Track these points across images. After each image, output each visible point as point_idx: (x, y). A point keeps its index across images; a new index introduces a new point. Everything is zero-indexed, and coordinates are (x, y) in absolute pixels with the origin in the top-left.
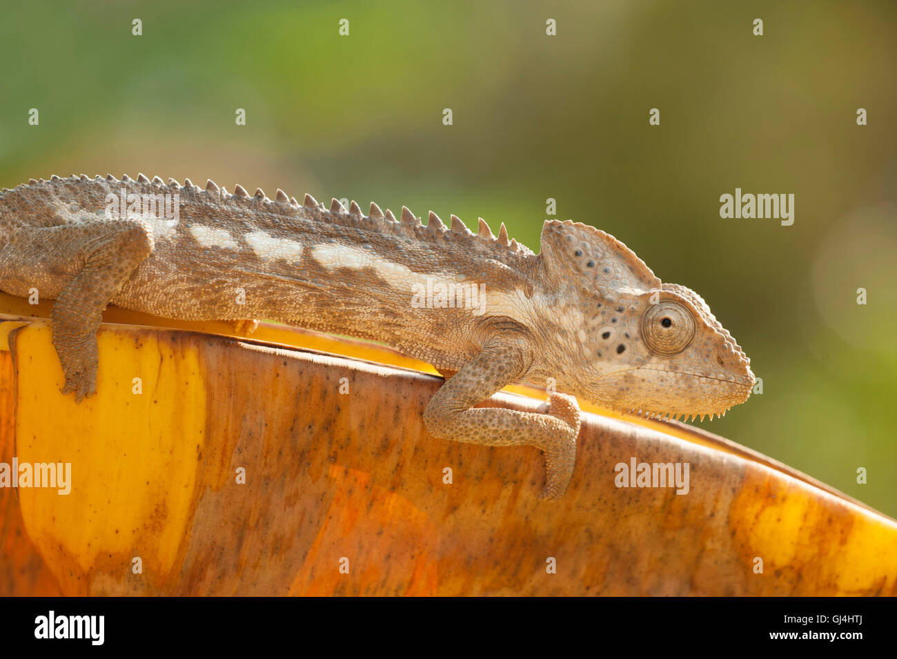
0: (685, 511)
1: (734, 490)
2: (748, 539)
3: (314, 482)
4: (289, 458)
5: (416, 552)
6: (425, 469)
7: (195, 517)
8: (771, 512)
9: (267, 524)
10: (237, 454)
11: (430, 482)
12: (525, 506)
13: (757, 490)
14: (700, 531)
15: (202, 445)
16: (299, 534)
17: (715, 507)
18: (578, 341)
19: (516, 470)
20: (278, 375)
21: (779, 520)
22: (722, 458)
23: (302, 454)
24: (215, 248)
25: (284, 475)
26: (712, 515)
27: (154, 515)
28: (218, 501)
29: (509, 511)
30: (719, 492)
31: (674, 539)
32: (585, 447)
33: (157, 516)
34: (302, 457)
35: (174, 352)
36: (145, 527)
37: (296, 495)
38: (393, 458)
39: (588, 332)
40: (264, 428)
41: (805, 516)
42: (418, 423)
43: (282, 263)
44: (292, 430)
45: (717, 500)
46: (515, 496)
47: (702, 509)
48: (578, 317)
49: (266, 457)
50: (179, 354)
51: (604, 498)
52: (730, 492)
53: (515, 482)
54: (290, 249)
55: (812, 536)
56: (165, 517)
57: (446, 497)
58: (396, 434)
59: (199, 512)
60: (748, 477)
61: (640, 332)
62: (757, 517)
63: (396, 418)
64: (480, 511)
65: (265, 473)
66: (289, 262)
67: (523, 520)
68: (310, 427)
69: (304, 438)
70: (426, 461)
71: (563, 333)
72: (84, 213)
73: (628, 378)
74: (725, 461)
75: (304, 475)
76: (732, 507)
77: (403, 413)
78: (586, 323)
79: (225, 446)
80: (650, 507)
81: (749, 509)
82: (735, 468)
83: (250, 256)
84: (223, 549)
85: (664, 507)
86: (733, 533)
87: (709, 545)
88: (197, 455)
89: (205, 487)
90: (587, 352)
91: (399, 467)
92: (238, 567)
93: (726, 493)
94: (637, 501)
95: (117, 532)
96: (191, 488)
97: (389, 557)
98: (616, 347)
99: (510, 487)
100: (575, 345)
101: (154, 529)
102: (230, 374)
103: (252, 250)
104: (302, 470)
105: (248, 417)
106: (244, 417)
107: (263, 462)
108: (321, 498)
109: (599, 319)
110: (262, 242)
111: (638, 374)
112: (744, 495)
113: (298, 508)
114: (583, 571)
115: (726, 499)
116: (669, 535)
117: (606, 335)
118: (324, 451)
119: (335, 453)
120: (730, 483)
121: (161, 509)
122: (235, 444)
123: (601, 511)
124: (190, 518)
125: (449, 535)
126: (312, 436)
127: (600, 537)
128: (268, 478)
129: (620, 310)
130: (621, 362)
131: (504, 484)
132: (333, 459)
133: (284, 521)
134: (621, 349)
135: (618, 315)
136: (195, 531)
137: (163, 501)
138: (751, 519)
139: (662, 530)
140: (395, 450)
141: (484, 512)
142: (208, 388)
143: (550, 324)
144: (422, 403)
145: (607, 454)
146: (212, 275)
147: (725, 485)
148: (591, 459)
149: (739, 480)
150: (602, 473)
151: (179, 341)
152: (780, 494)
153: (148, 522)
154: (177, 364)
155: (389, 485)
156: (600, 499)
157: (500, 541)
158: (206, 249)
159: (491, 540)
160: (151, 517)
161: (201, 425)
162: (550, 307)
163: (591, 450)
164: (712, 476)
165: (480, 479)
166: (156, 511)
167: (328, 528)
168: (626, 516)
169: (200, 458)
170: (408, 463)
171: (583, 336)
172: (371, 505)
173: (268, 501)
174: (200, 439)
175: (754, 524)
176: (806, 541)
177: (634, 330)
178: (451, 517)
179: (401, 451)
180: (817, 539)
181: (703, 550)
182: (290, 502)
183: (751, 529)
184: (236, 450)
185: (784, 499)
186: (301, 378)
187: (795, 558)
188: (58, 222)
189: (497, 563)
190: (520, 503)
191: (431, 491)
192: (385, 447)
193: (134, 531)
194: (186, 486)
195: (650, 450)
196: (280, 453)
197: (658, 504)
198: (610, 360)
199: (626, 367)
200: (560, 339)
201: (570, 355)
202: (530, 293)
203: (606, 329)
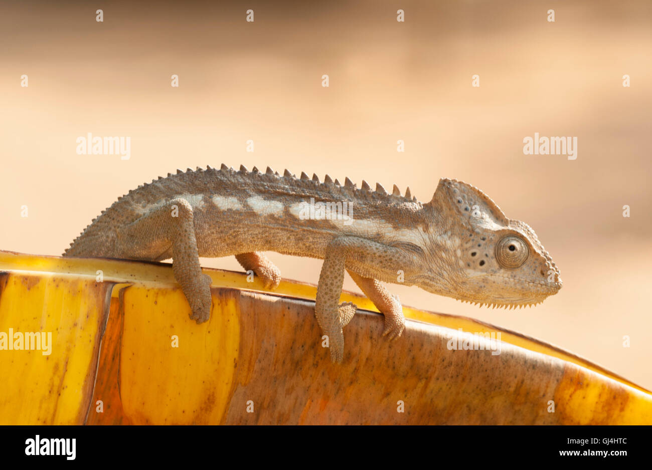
0: (528, 394)
1: (558, 381)
2: (565, 409)
3: (303, 380)
4: (289, 365)
6: (372, 371)
7: (231, 402)
8: (579, 393)
9: (275, 406)
10: (258, 364)
11: (374, 378)
12: (432, 392)
13: (571, 380)
14: (536, 405)
15: (237, 359)
16: (294, 412)
17: (546, 391)
18: (456, 256)
19: (427, 371)
20: (284, 315)
21: (584, 398)
22: (551, 360)
23: (297, 363)
24: (230, 210)
25: (286, 376)
26: (544, 395)
27: (207, 401)
28: (245, 392)
29: (421, 396)
30: (549, 382)
31: (520, 410)
32: (470, 357)
33: (209, 402)
34: (297, 365)
35: (221, 302)
36: (202, 409)
37: (293, 388)
38: (353, 365)
39: (463, 251)
40: (274, 347)
41: (600, 395)
42: (369, 344)
43: (272, 216)
44: (291, 348)
45: (547, 387)
46: (426, 387)
47: (538, 392)
48: (458, 241)
49: (275, 365)
50: (224, 303)
51: (480, 387)
52: (556, 382)
53: (427, 378)
54: (276, 207)
55: (603, 407)
56: (213, 402)
57: (384, 387)
58: (355, 350)
59: (234, 399)
60: (566, 372)
61: (495, 253)
62: (571, 396)
63: (356, 341)
64: (404, 395)
65: (275, 374)
66: (275, 216)
67: (429, 401)
68: (303, 346)
69: (298, 353)
70: (373, 367)
71: (445, 250)
72: (149, 206)
73: (485, 280)
74: (553, 363)
75: (298, 375)
76: (557, 390)
77: (360, 337)
78: (462, 245)
79: (251, 359)
80: (507, 391)
81: (566, 392)
82: (557, 368)
83: (252, 214)
84: (247, 421)
85: (515, 391)
86: (556, 406)
87: (541, 413)
88: (234, 364)
89: (238, 384)
90: (461, 263)
91: (356, 370)
93: (553, 382)
94: (499, 388)
95: (184, 412)
96: (230, 385)
98: (479, 262)
99: (424, 382)
100: (453, 258)
101: (206, 410)
102: (255, 314)
103: (252, 210)
104: (296, 372)
105: (265, 341)
106: (263, 341)
107: (273, 369)
108: (307, 389)
109: (470, 244)
110: (258, 203)
111: (491, 277)
112: (564, 383)
113: (293, 396)
115: (553, 386)
116: (517, 408)
117: (474, 254)
118: (311, 361)
119: (317, 362)
120: (555, 376)
121: (211, 397)
122: (257, 358)
123: (477, 395)
124: (228, 403)
125: (384, 410)
126: (304, 352)
127: (475, 410)
128: (276, 378)
129: (484, 239)
130: (482, 271)
131: (420, 380)
132: (316, 365)
133: (285, 404)
134: (482, 263)
135: (482, 242)
136: (231, 411)
137: (213, 393)
138: (567, 397)
139: (513, 405)
140: (354, 360)
141: (406, 396)
142: (241, 323)
143: (439, 246)
144: (371, 332)
145: (483, 360)
146: (230, 228)
147: (552, 378)
148: (474, 363)
149: (560, 374)
150: (479, 372)
151: (224, 295)
152: (585, 382)
153: (203, 406)
154: (222, 308)
155: (349, 381)
156: (477, 388)
157: (414, 414)
158: (224, 212)
159: (410, 412)
160: (205, 403)
161: (236, 346)
163: (473, 358)
164: (545, 372)
165: (405, 377)
166: (208, 399)
167: (311, 408)
168: (492, 397)
169: (236, 366)
170: (362, 367)
171: (459, 253)
172: (337, 393)
173: (276, 391)
174: (236, 355)
175: (569, 400)
176: (600, 409)
177: (491, 251)
178: (385, 400)
179: (357, 361)
180: (606, 409)
181: (537, 416)
182: (289, 392)
183: (567, 403)
184: (257, 361)
185: (587, 385)
186: (298, 316)
187: (593, 420)
188: (138, 217)
190: (428, 391)
191: (374, 384)
192: (348, 357)
193: (194, 412)
194: (227, 384)
195: (508, 357)
196: (284, 362)
197: (512, 389)
198: (474, 269)
199: (485, 274)
200: (444, 255)
201: (450, 265)
202: (426, 229)
203: (474, 251)
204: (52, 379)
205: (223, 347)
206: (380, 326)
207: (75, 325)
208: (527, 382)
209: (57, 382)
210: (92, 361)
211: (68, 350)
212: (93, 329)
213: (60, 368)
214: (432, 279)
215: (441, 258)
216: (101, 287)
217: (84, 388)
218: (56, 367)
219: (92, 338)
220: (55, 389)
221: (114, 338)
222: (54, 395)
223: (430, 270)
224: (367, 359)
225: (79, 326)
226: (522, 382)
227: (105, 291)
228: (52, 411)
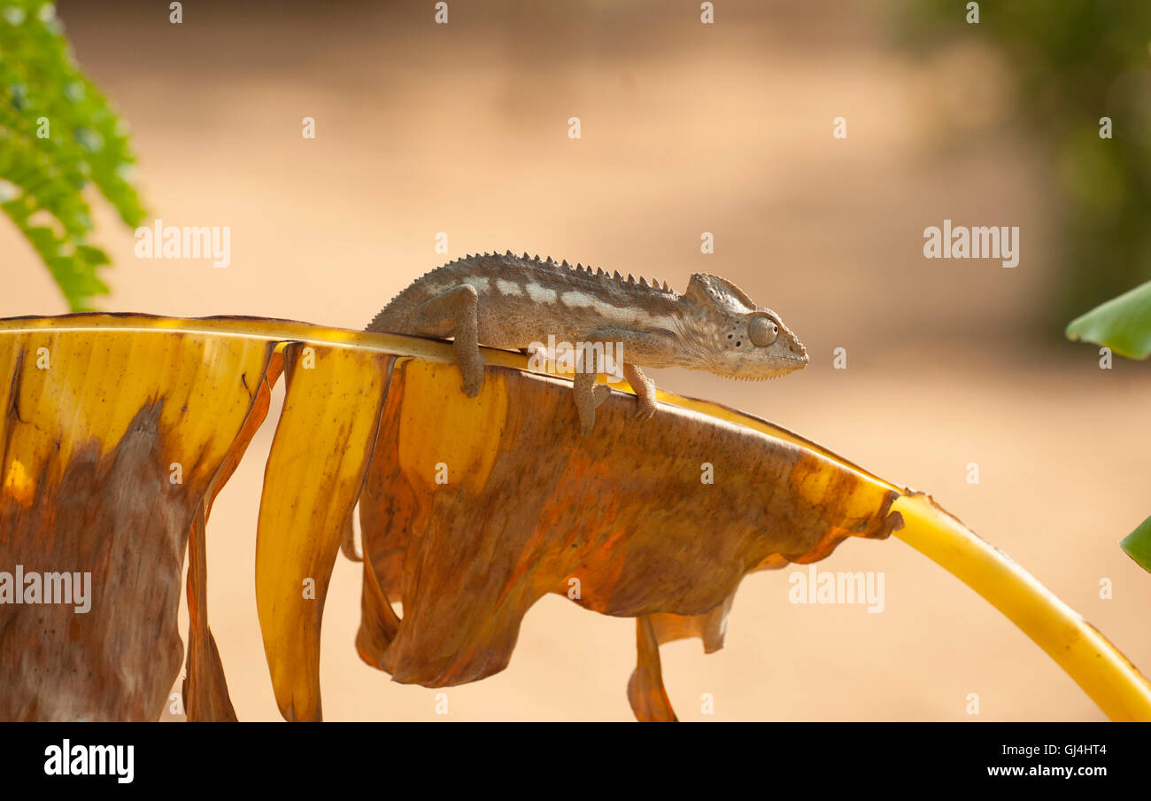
0: (765, 474)
1: (793, 463)
2: (798, 490)
3: (562, 450)
4: (550, 437)
5: (615, 489)
6: (624, 446)
7: (496, 467)
8: (812, 476)
9: (535, 472)
10: (522, 434)
11: (626, 452)
12: (678, 467)
13: (806, 464)
14: (773, 484)
15: (503, 429)
16: (552, 478)
17: (782, 472)
18: (713, 340)
19: (674, 450)
20: (548, 393)
21: (816, 480)
23: (557, 435)
24: (510, 295)
25: (547, 446)
26: (780, 476)
28: (509, 459)
29: (669, 470)
30: (785, 465)
31: (757, 488)
33: (476, 465)
34: (557, 437)
36: (469, 471)
37: (552, 456)
38: (608, 440)
39: (719, 335)
40: (538, 420)
41: (831, 479)
42: (623, 423)
43: (545, 304)
44: (553, 422)
45: (783, 469)
46: (673, 462)
47: (775, 473)
48: (714, 327)
49: (537, 436)
50: (494, 379)
51: (722, 465)
52: (791, 465)
53: (673, 456)
54: (551, 296)
55: (834, 489)
56: (480, 466)
57: (635, 460)
58: (610, 428)
59: (499, 463)
60: (801, 456)
61: (749, 335)
62: (804, 479)
63: (611, 419)
64: (652, 469)
65: (536, 443)
66: (549, 303)
67: (676, 475)
68: (563, 421)
69: (559, 427)
70: (625, 442)
71: (703, 336)
72: (441, 287)
73: (742, 360)
74: (789, 448)
75: (557, 446)
76: (791, 472)
77: (615, 416)
78: (719, 330)
79: (516, 430)
80: (747, 471)
81: (800, 474)
82: (794, 451)
83: (529, 300)
84: (509, 484)
85: (754, 471)
86: (791, 486)
87: (777, 491)
88: (500, 434)
89: (503, 451)
90: (720, 346)
91: (610, 444)
92: (517, 493)
93: (789, 465)
94: (739, 467)
95: (453, 472)
96: (496, 451)
97: (600, 491)
98: (735, 343)
99: (671, 458)
100: (711, 343)
101: (473, 472)
102: (522, 390)
103: (530, 296)
104: (556, 443)
105: (529, 413)
106: (527, 415)
107: (535, 439)
108: (566, 458)
109: (726, 328)
110: (535, 290)
111: (747, 357)
112: (798, 466)
113: (553, 463)
114: (707, 501)
115: (788, 468)
116: (755, 485)
117: (730, 337)
118: (570, 433)
119: (576, 435)
120: (791, 459)
121: (478, 461)
122: (521, 429)
123: (719, 472)
124: (493, 467)
125: (634, 481)
126: (564, 426)
128: (537, 447)
129: (738, 322)
130: (739, 351)
131: (667, 456)
132: (574, 438)
133: (544, 470)
134: (739, 344)
135: (737, 325)
136: (495, 474)
137: (480, 457)
138: (801, 479)
139: (751, 483)
140: (609, 436)
141: (654, 469)
142: (509, 398)
143: (694, 332)
144: (625, 412)
145: (725, 441)
146: (509, 314)
147: (788, 461)
148: (717, 445)
149: (796, 457)
150: (721, 452)
152: (818, 468)
153: (471, 468)
154: (493, 384)
155: (603, 454)
157: (662, 485)
158: (505, 296)
159: (657, 484)
160: (473, 466)
161: (503, 418)
162: (696, 322)
165: (654, 453)
166: (476, 462)
167: (568, 475)
169: (502, 435)
170: (615, 442)
171: (716, 337)
172: (592, 463)
173: (537, 460)
174: (503, 425)
175: (803, 482)
176: (830, 489)
177: (745, 333)
178: (636, 471)
179: (612, 437)
180: (837, 491)
181: (773, 493)
182: (548, 460)
183: (801, 485)
184: (522, 432)
185: (820, 470)
186: (561, 395)
187: (824, 500)
188: (430, 297)
189: (659, 496)
190: (675, 466)
191: (626, 457)
192: (604, 433)
193: (463, 473)
194: (493, 450)
195: (749, 440)
196: (545, 434)
197: (751, 469)
198: (732, 350)
199: (741, 353)
200: (701, 340)
201: (708, 348)
202: (681, 316)
203: (730, 333)
204: (337, 439)
205: (491, 418)
206: (634, 407)
207: (361, 392)
208: (765, 464)
209: (342, 442)
210: (373, 425)
211: (354, 414)
212: (376, 395)
213: (346, 431)
214: (689, 360)
215: (699, 343)
216: (387, 358)
217: (366, 449)
218: (342, 429)
219: (375, 404)
220: (340, 448)
221: (396, 401)
222: (339, 453)
223: (686, 352)
224: (621, 436)
225: (364, 393)
226: (761, 464)
227: (389, 363)
228: (336, 467)
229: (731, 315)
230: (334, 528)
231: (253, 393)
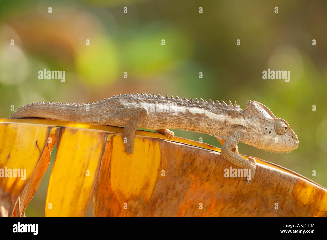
0: (282, 189)
1: (294, 184)
2: (297, 197)
3: (187, 178)
4: (181, 172)
5: (212, 197)
6: (216, 176)
7: (156, 186)
8: (304, 190)
9: (175, 189)
10: (168, 170)
11: (217, 179)
12: (241, 186)
13: (300, 184)
14: (285, 194)
15: (159, 168)
16: (182, 192)
17: (289, 188)
18: (258, 130)
20: (179, 150)
21: (306, 192)
22: (292, 176)
23: (184, 171)
25: (179, 176)
26: (288, 190)
27: (146, 185)
28: (162, 182)
29: (236, 187)
30: (291, 185)
31: (278, 196)
32: (257, 172)
33: (147, 185)
34: (184, 172)
35: (153, 143)
37: (182, 181)
38: (208, 173)
39: (261, 128)
40: (175, 164)
41: (312, 191)
42: (215, 164)
43: (181, 113)
44: (182, 164)
45: (290, 187)
46: (238, 184)
47: (286, 189)
48: (259, 124)
49: (175, 171)
50: (154, 144)
51: (261, 185)
52: (293, 185)
53: (239, 180)
54: (183, 109)
55: (314, 197)
56: (149, 186)
57: (221, 183)
58: (209, 166)
59: (157, 185)
60: (298, 181)
61: (275, 128)
62: (300, 191)
63: (209, 162)
64: (229, 187)
65: (175, 175)
66: (183, 112)
67: (240, 190)
68: (187, 164)
69: (185, 167)
70: (216, 174)
71: (254, 128)
73: (271, 140)
75: (184, 176)
76: (294, 188)
77: (211, 161)
78: (261, 126)
79: (165, 168)
80: (273, 188)
81: (298, 189)
82: (295, 178)
84: (163, 195)
85: (276, 188)
86: (294, 195)
87: (287, 198)
88: (157, 170)
89: (159, 179)
90: (261, 133)
91: (209, 175)
92: (166, 199)
93: (292, 185)
94: (270, 186)
95: (136, 189)
98: (269, 132)
99: (237, 181)
100: (258, 131)
101: (146, 189)
102: (167, 149)
104: (184, 175)
105: (171, 161)
107: (174, 173)
108: (188, 183)
109: (264, 125)
111: (274, 138)
112: (297, 186)
113: (183, 184)
115: (292, 186)
116: (277, 195)
117: (266, 129)
118: (190, 170)
120: (293, 182)
121: (148, 183)
122: (167, 168)
123: (260, 188)
124: (155, 186)
125: (220, 193)
126: (187, 166)
127: (259, 195)
128: (175, 177)
130: (270, 136)
131: (235, 181)
132: (192, 172)
133: (179, 188)
134: (270, 132)
135: (269, 124)
136: (156, 190)
137: (149, 181)
138: (298, 192)
139: (275, 194)
140: (208, 171)
141: (230, 187)
142: (161, 153)
143: (251, 126)
144: (216, 159)
145: (263, 174)
147: (292, 183)
148: (259, 175)
149: (296, 181)
150: (261, 179)
151: (154, 140)
152: (306, 186)
153: (144, 187)
154: (154, 146)
155: (206, 180)
156: (260, 185)
157: (233, 195)
159: (231, 195)
160: (145, 186)
161: (159, 162)
162: (251, 122)
163: (258, 172)
164: (289, 180)
166: (147, 184)
167: (190, 190)
168: (266, 190)
170: (211, 174)
171: (260, 129)
172: (201, 185)
173: (175, 183)
174: (159, 166)
175: (299, 193)
176: (312, 198)
177: (273, 128)
178: (221, 189)
179: (210, 171)
181: (286, 199)
182: (181, 183)
183: (298, 195)
184: (167, 169)
186: (185, 151)
187: (309, 202)
189: (232, 201)
190: (239, 185)
191: (217, 182)
192: (206, 170)
193: (141, 189)
194: (155, 178)
195: (273, 173)
196: (179, 170)
197: (275, 187)
198: (267, 135)
200: (254, 130)
201: (256, 134)
203: (266, 127)
204: (82, 170)
205: (153, 163)
207: (92, 149)
208: (281, 184)
209: (83, 171)
210: (98, 164)
211: (89, 158)
212: (99, 151)
213: (85, 166)
216: (104, 135)
217: (95, 174)
218: (84, 165)
219: (99, 155)
220: (83, 174)
222: (82, 176)
223: (249, 135)
224: (214, 171)
225: (93, 150)
226: (279, 184)
227: (105, 137)
228: (81, 183)
229: (266, 119)
230: (81, 210)
231: (41, 150)
